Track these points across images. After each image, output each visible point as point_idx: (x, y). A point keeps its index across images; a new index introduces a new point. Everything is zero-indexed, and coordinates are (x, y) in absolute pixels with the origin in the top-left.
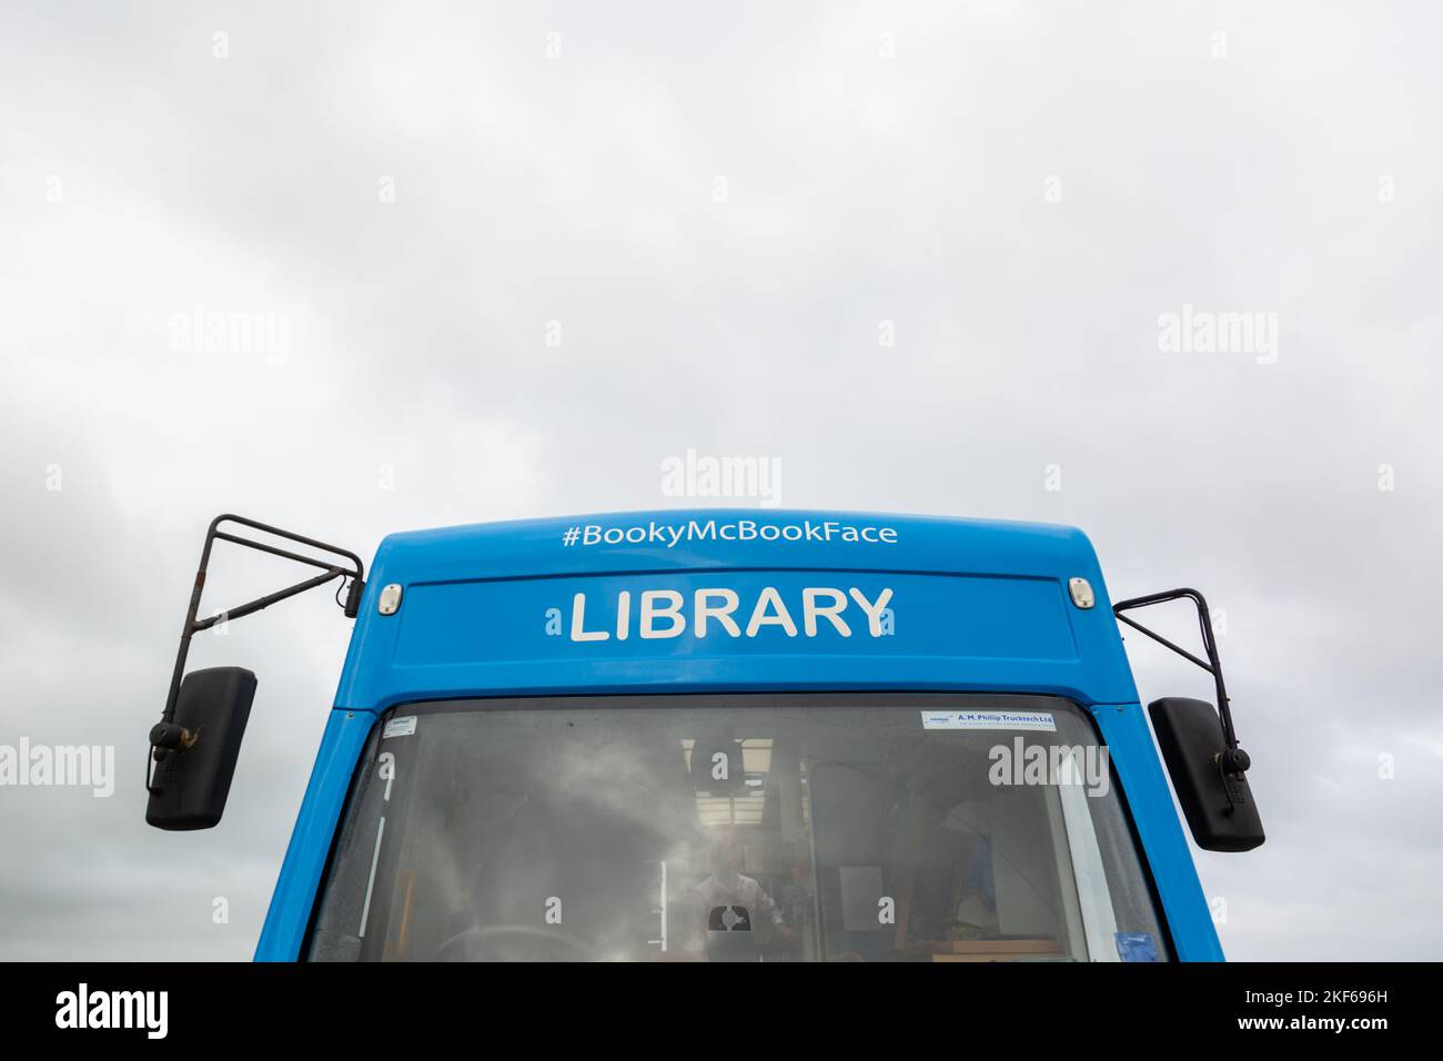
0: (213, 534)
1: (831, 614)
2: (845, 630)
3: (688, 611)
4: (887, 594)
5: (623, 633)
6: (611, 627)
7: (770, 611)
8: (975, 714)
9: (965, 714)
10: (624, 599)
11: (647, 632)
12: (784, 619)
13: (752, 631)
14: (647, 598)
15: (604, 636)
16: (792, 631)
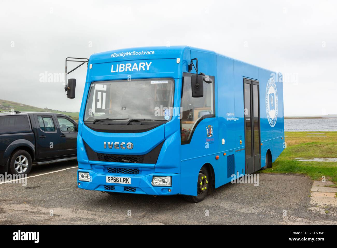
0: (66, 61)
1: (143, 67)
2: (144, 69)
3: (125, 67)
4: (151, 63)
5: (117, 71)
6: (116, 70)
7: (135, 67)
8: (158, 81)
9: (156, 81)
10: (118, 65)
11: (120, 71)
12: (137, 68)
13: (132, 70)
14: (121, 65)
15: (115, 71)
16: (137, 70)
